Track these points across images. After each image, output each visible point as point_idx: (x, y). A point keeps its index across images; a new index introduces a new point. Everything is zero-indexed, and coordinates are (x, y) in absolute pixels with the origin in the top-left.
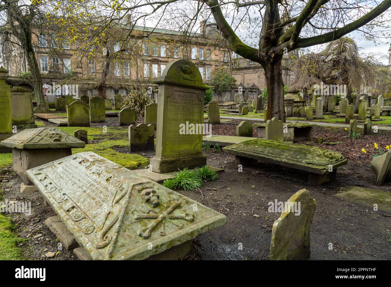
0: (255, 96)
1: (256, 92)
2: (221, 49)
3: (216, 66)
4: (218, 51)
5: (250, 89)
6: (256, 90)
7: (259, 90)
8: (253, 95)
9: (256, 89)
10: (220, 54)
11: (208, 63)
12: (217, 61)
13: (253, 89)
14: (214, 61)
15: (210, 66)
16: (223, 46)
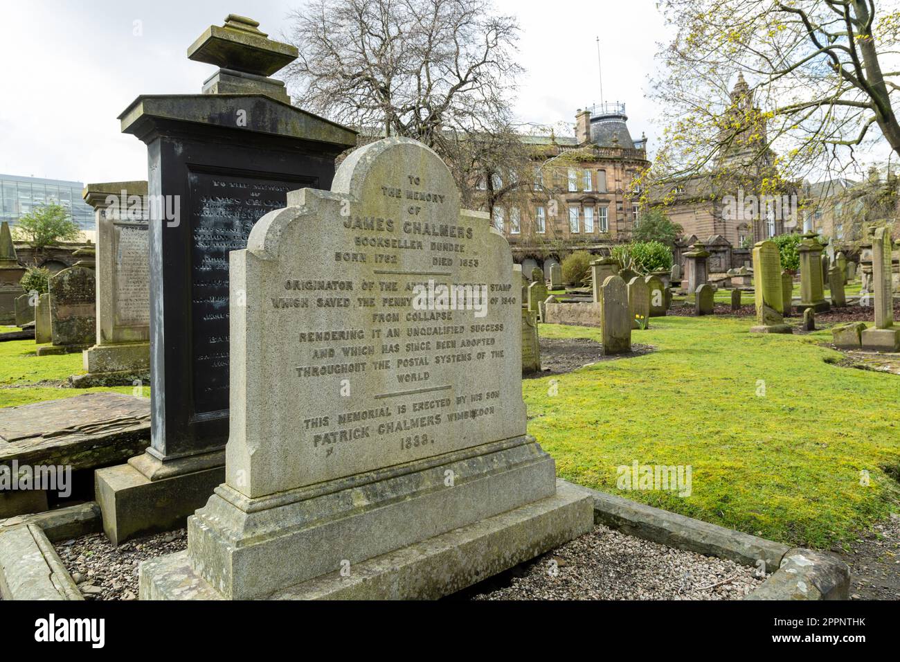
0: (723, 260)
1: (724, 251)
2: (627, 167)
3: (617, 202)
4: (620, 171)
5: (713, 246)
6: (726, 248)
7: (731, 247)
8: (718, 260)
9: (724, 246)
10: (624, 178)
11: (601, 198)
12: (620, 192)
13: (718, 246)
14: (615, 193)
15: (607, 204)
16: (631, 161)
